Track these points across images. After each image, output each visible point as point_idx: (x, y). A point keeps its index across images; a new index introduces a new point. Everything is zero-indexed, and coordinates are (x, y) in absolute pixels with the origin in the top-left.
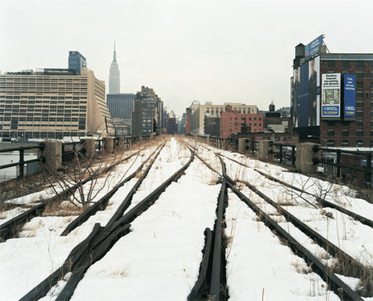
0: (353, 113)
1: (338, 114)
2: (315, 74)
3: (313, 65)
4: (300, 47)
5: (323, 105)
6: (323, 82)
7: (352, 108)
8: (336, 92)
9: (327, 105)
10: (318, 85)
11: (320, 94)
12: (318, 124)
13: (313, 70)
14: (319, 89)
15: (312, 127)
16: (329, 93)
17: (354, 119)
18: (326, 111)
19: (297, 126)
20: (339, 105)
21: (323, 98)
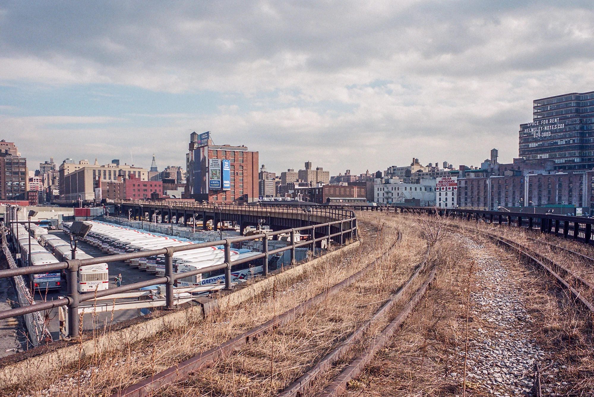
0: (229, 185)
1: (219, 186)
2: (205, 158)
3: (203, 151)
4: (193, 135)
5: (210, 180)
6: (210, 165)
7: (228, 182)
8: (218, 171)
9: (213, 180)
10: (207, 166)
11: (208, 172)
12: (207, 192)
13: (203, 154)
14: (207, 169)
15: (203, 194)
16: (214, 172)
17: (229, 189)
18: (212, 183)
19: (192, 193)
20: (220, 180)
21: (210, 175)
